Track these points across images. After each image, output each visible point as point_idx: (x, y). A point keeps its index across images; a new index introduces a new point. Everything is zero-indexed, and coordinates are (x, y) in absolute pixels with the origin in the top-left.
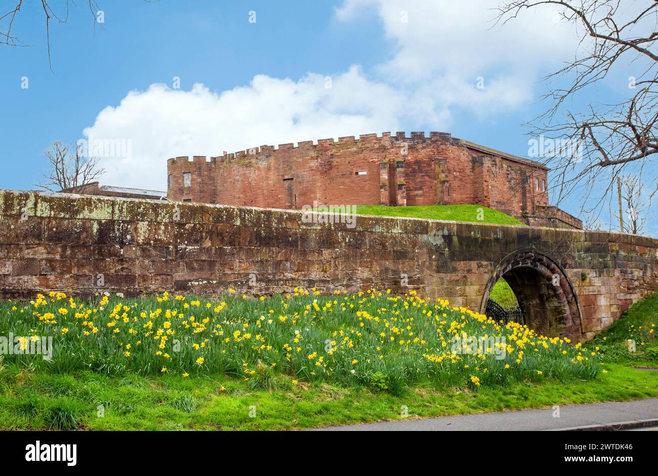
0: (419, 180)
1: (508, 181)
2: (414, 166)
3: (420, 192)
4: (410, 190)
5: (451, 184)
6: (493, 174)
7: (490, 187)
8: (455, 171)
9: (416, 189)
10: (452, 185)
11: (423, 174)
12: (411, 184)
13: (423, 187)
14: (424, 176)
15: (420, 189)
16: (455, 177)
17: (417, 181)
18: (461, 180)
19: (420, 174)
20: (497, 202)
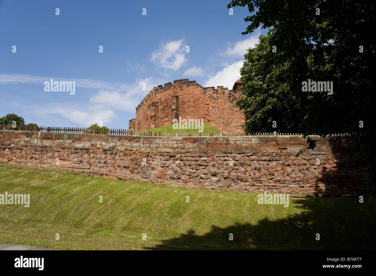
0: (167, 112)
1: (229, 102)
2: (164, 104)
3: (166, 119)
4: (162, 119)
5: (185, 110)
6: (215, 98)
7: (211, 108)
8: (190, 102)
9: (165, 118)
10: (187, 111)
11: (169, 108)
12: (163, 115)
13: (168, 116)
14: (169, 109)
15: (167, 117)
16: (189, 106)
17: (165, 113)
18: (194, 107)
19: (167, 108)
20: (216, 117)
